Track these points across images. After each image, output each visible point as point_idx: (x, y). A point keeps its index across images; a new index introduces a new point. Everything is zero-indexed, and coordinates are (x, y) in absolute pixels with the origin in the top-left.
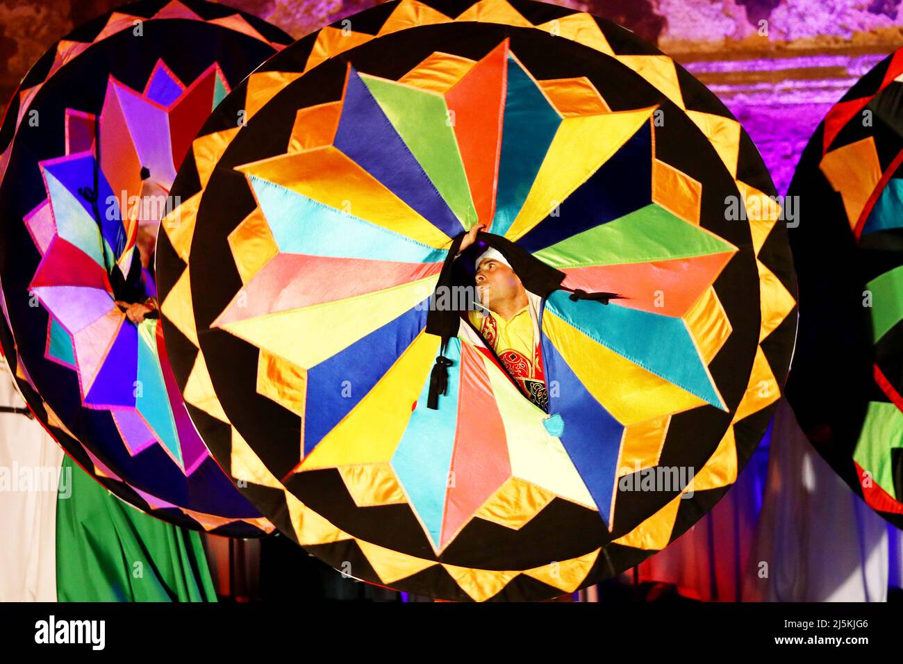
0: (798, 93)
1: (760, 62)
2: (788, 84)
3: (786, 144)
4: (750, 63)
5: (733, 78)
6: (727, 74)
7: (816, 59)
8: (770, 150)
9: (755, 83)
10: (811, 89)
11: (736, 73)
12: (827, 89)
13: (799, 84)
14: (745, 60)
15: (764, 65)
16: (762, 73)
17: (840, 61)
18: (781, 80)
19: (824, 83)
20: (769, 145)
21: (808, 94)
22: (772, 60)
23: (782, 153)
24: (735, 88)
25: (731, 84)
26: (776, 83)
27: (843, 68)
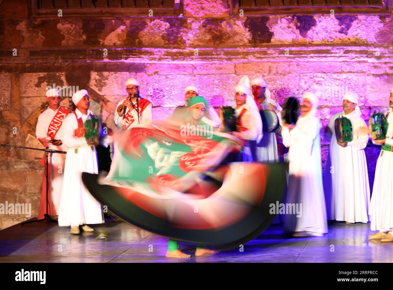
0: (316, 58)
1: (304, 48)
2: (312, 55)
3: (311, 74)
4: (300, 48)
5: (295, 53)
6: (293, 51)
7: (321, 47)
8: (306, 76)
9: (302, 54)
10: (319, 57)
11: (296, 51)
12: (325, 57)
13: (316, 55)
14: (299, 47)
15: (305, 49)
16: (304, 51)
17: (329, 48)
18: (310, 53)
19: (324, 55)
20: (306, 74)
21: (319, 58)
22: (307, 47)
23: (310, 77)
24: (295, 56)
25: (294, 54)
26: (309, 54)
27: (330, 50)
